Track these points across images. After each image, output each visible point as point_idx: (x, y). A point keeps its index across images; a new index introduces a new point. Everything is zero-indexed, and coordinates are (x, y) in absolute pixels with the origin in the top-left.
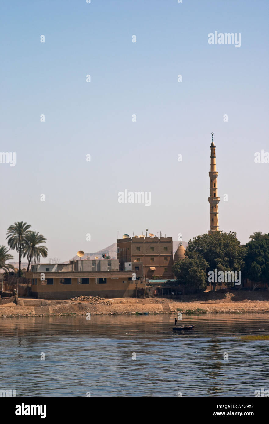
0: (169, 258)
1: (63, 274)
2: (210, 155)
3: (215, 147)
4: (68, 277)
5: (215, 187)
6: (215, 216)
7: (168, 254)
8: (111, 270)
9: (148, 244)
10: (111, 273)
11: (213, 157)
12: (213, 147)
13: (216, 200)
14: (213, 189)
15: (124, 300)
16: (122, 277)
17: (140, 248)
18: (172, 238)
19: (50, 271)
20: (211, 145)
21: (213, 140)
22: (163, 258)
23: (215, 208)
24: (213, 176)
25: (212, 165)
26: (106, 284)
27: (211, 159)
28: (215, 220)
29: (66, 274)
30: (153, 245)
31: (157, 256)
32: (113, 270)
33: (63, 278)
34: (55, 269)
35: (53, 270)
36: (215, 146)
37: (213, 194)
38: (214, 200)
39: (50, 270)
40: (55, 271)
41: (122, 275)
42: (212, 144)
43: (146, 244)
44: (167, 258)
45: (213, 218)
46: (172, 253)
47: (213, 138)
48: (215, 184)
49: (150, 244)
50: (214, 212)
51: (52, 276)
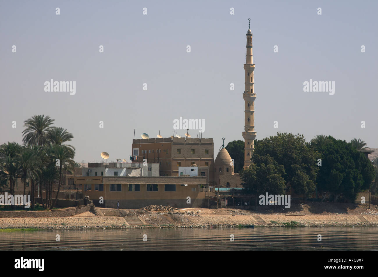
0: (210, 163)
1: (133, 179)
2: (246, 45)
3: (252, 35)
4: (138, 182)
5: (252, 82)
6: (252, 115)
7: (209, 158)
8: (182, 175)
9: (189, 146)
10: (183, 179)
11: (249, 46)
12: (249, 35)
13: (253, 96)
14: (249, 83)
15: (200, 211)
16: (194, 184)
17: (181, 150)
18: (212, 139)
19: (118, 176)
20: (247, 33)
21: (249, 27)
22: (204, 162)
23: (252, 106)
24: (249, 69)
25: (249, 56)
26: (175, 192)
27: (247, 50)
28: (251, 120)
29: (136, 179)
30: (194, 147)
31: (198, 160)
32: (185, 175)
33: (134, 183)
34: (124, 173)
35: (122, 175)
36: (251, 33)
37: (250, 90)
38: (251, 97)
39: (118, 174)
40: (123, 175)
41: (194, 182)
42: (249, 32)
43: (187, 146)
44: (208, 162)
45: (250, 117)
46: (212, 156)
47: (249, 24)
48: (252, 78)
49: (190, 146)
50: (251, 110)
51: (123, 181)
